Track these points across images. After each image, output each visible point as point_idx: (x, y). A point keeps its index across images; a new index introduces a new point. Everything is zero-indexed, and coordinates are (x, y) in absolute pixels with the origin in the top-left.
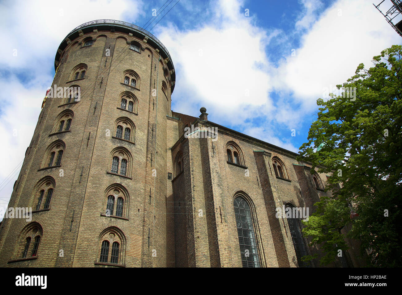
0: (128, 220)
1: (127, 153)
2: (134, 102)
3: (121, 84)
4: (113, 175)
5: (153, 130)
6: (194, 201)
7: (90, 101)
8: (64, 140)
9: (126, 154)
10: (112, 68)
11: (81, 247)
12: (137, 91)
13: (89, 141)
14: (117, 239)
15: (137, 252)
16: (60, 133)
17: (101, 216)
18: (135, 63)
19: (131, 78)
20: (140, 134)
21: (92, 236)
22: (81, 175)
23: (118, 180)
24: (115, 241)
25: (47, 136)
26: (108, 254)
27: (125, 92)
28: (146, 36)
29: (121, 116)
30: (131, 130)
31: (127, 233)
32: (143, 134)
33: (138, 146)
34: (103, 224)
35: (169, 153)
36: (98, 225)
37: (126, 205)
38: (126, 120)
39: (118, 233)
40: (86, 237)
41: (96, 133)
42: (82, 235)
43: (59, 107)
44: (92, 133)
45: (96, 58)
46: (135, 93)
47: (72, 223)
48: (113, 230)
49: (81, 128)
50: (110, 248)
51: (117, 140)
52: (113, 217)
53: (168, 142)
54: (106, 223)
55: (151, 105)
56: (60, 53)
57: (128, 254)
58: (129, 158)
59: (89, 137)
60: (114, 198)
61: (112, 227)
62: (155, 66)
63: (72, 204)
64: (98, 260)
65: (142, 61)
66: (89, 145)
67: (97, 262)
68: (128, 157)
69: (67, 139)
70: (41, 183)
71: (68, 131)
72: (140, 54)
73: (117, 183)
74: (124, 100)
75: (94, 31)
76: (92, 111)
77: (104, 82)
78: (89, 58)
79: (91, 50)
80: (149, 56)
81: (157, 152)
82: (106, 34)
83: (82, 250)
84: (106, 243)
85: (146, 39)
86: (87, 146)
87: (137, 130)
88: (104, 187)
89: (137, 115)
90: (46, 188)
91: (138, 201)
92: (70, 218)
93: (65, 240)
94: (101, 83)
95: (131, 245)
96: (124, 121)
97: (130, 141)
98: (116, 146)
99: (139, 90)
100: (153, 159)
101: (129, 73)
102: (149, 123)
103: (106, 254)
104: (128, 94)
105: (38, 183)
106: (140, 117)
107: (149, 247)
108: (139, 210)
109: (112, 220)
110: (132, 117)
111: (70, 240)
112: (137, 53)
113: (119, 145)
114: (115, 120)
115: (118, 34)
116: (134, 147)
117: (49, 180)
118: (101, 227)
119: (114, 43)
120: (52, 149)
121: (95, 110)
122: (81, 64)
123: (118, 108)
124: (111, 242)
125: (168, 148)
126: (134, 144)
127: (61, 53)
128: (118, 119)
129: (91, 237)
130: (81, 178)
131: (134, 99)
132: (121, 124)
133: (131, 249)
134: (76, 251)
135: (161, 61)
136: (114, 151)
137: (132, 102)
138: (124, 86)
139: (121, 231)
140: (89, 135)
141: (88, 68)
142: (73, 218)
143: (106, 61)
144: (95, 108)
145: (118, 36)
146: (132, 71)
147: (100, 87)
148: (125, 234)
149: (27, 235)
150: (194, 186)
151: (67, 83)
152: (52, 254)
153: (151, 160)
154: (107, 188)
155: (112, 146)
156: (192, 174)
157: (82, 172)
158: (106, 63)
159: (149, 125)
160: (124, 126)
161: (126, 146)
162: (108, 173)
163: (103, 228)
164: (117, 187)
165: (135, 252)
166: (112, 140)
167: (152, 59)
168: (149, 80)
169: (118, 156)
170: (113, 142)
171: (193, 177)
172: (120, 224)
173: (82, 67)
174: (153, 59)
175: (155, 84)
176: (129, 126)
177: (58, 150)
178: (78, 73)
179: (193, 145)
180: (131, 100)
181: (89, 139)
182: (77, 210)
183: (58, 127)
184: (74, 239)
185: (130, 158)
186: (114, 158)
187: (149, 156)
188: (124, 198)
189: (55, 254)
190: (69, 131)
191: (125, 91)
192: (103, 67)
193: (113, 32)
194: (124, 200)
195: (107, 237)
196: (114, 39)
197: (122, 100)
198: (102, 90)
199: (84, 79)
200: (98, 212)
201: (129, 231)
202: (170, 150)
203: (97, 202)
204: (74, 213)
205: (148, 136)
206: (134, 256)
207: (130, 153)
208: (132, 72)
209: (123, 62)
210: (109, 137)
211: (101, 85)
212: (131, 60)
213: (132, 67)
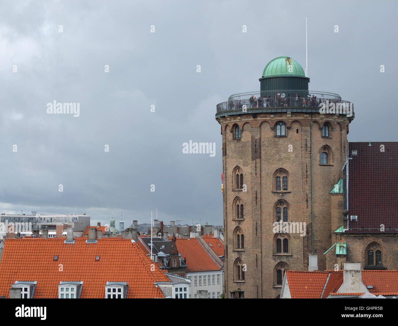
1: (287, 265)
2: (288, 208)
3: (273, 192)
5: (308, 233)
10: (263, 173)
12: (288, 194)
18: (283, 155)
19: (282, 176)
20: (295, 243)
28: (288, 110)
30: (288, 240)
32: (298, 241)
33: (295, 256)
41: (261, 254)
44: (258, 254)
45: (247, 160)
46: (287, 198)
51: (277, 257)
55: (305, 203)
59: (257, 259)
62: (305, 143)
66: (258, 266)
69: (243, 258)
72: (287, 137)
76: (255, 232)
79: (242, 147)
80: (297, 131)
82: (249, 121)
94: (256, 198)
97: (288, 254)
98: (276, 263)
99: (291, 193)
101: (279, 172)
104: (281, 202)
112: (283, 138)
113: (279, 261)
115: (260, 120)
116: (291, 259)
119: (259, 136)
122: (237, 166)
126: (291, 256)
130: (258, 294)
131: (287, 205)
132: (279, 238)
136: (276, 266)
137: (286, 208)
138: (276, 194)
140: (257, 257)
141: (244, 175)
143: (256, 167)
144: (256, 229)
145: (260, 122)
146: (281, 168)
155: (274, 263)
157: (258, 290)
158: (256, 170)
160: (282, 238)
161: (284, 260)
162: (274, 287)
167: (301, 134)
168: (300, 169)
169: (280, 269)
170: (274, 259)
173: (239, 168)
175: (307, 171)
176: (286, 237)
177: (241, 266)
180: (285, 206)
181: (257, 261)
186: (277, 271)
187: (306, 261)
190: (244, 251)
191: (277, 200)
192: (254, 175)
193: (255, 118)
196: (258, 128)
197: (277, 209)
198: (258, 207)
208: (281, 170)
209: (271, 161)
210: (271, 256)
211: (256, 201)
212: (278, 153)
213: (280, 163)
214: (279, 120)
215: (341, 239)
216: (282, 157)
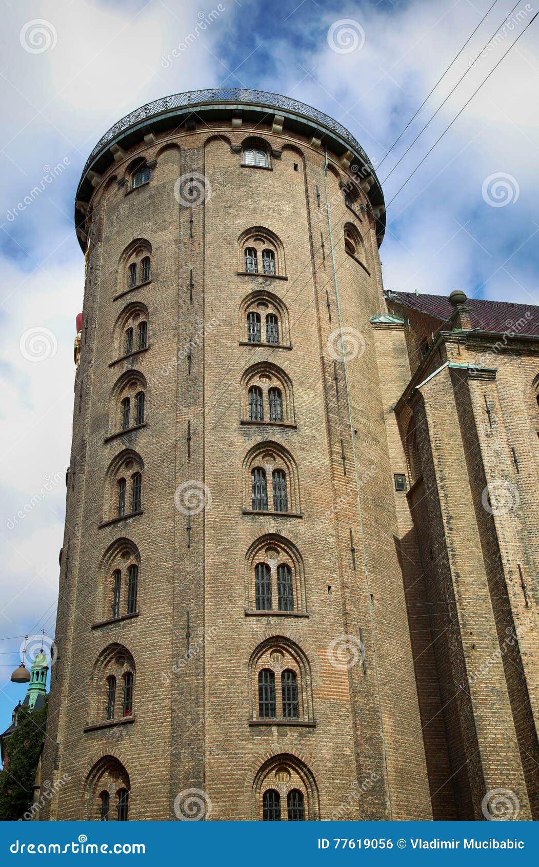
0: (307, 617)
1: (283, 454)
2: (278, 315)
3: (239, 274)
4: (256, 517)
5: (336, 379)
6: (453, 555)
7: (175, 340)
8: (137, 450)
9: (280, 456)
10: (208, 237)
11: (214, 689)
12: (281, 282)
13: (192, 443)
14: (289, 662)
15: (339, 688)
16: (125, 433)
17: (247, 615)
18: (263, 202)
19: (260, 247)
20: (306, 397)
21: (233, 663)
22: (189, 529)
23: (271, 526)
24: (285, 668)
25: (101, 442)
26: (273, 698)
27: (250, 294)
28: (277, 112)
29: (252, 363)
30: (283, 391)
31: (309, 648)
32: (312, 394)
33: (305, 431)
34: (253, 635)
35: (392, 422)
36: (243, 636)
37: (297, 581)
38: (266, 369)
39: (290, 650)
40: (224, 667)
41: (201, 420)
42: (214, 662)
43: (111, 366)
44: (193, 421)
45: (166, 216)
46: (277, 289)
47: (188, 640)
48: (277, 644)
49: (168, 415)
50: (278, 686)
51: (254, 427)
52: (273, 615)
53: (383, 392)
54: (259, 629)
55: (323, 310)
56: (82, 210)
57: (319, 694)
58: (289, 464)
59: (189, 433)
60: (268, 568)
61: (273, 637)
62: (315, 191)
63: (182, 598)
64: (256, 713)
65: (279, 190)
66: (192, 453)
67: (255, 719)
68: (286, 464)
69: (142, 444)
70: (111, 555)
71: (141, 425)
72: (271, 170)
73: (269, 534)
74: (253, 316)
75: (147, 138)
76: (185, 367)
77: (197, 280)
78: (149, 220)
79: (150, 197)
80: (296, 167)
81: (356, 432)
82: (175, 141)
83: (219, 697)
84: (267, 674)
85: (278, 123)
86: (189, 456)
87: (298, 391)
88: (243, 547)
89: (290, 349)
90: (123, 565)
91: (326, 568)
92: (183, 629)
93: (180, 679)
94: (191, 285)
95: (324, 673)
96: (261, 372)
97: (285, 423)
98: (252, 444)
99: (285, 279)
100: (348, 455)
101: (253, 236)
102: (323, 363)
103: (271, 700)
104: (261, 298)
105: (104, 555)
106: (298, 352)
107: (365, 673)
108: (330, 588)
109: (272, 622)
110: (279, 359)
111: (190, 676)
112: (262, 170)
113: (259, 439)
114: (239, 376)
115: (205, 132)
116: (295, 436)
117: (125, 547)
118: (250, 641)
119: (201, 162)
120: (117, 472)
121: (190, 363)
122: (135, 241)
123: (241, 344)
124: (278, 671)
125: (385, 408)
126: (295, 428)
127: (85, 210)
128: (246, 373)
129: (232, 667)
130: (189, 535)
131: (276, 308)
132: (257, 381)
133: (324, 684)
134: (206, 700)
135: (331, 168)
136: (250, 456)
137: (274, 315)
138: (246, 278)
139: (294, 644)
140: (189, 429)
141: (154, 250)
142: (188, 628)
143: (191, 222)
145: (205, 137)
146: (260, 229)
147: (191, 299)
148: (304, 651)
149: (108, 672)
150: (451, 518)
151: (116, 299)
152: (161, 710)
153: (344, 458)
154: (248, 550)
155: (243, 444)
156: (442, 487)
157: (189, 520)
158: (191, 228)
159: (323, 368)
160: (265, 384)
161: (276, 436)
162: (245, 513)
163: (255, 642)
164: (272, 542)
165: (333, 688)
166: (240, 429)
167: (305, 175)
168: (307, 237)
169: (261, 465)
170: (246, 435)
171: (446, 495)
172: (290, 629)
173: (140, 247)
174: (308, 172)
175: (323, 246)
176: (276, 383)
177: (130, 473)
178: (133, 266)
179: (436, 409)
180: (271, 310)
181: (189, 439)
182: (193, 610)
183: (120, 416)
184: (198, 675)
185: (291, 464)
186: (253, 472)
187: (337, 448)
188: (292, 565)
189: (168, 710)
190: (145, 426)
191: (250, 291)
192: (187, 239)
193: (191, 129)
194: (293, 569)
195: (267, 660)
196: (198, 149)
197: (249, 316)
198: (197, 304)
199: (150, 283)
200: (238, 607)
201: (313, 642)
202: (394, 414)
203: (232, 586)
204: (188, 618)
205: (326, 398)
206: (334, 699)
207: (288, 452)
208: (260, 233)
209: (232, 211)
210: (235, 425)
211: (191, 293)
212: (251, 197)
213: (258, 216)
214: (252, 135)
215: (459, 354)
216: (261, 205)
